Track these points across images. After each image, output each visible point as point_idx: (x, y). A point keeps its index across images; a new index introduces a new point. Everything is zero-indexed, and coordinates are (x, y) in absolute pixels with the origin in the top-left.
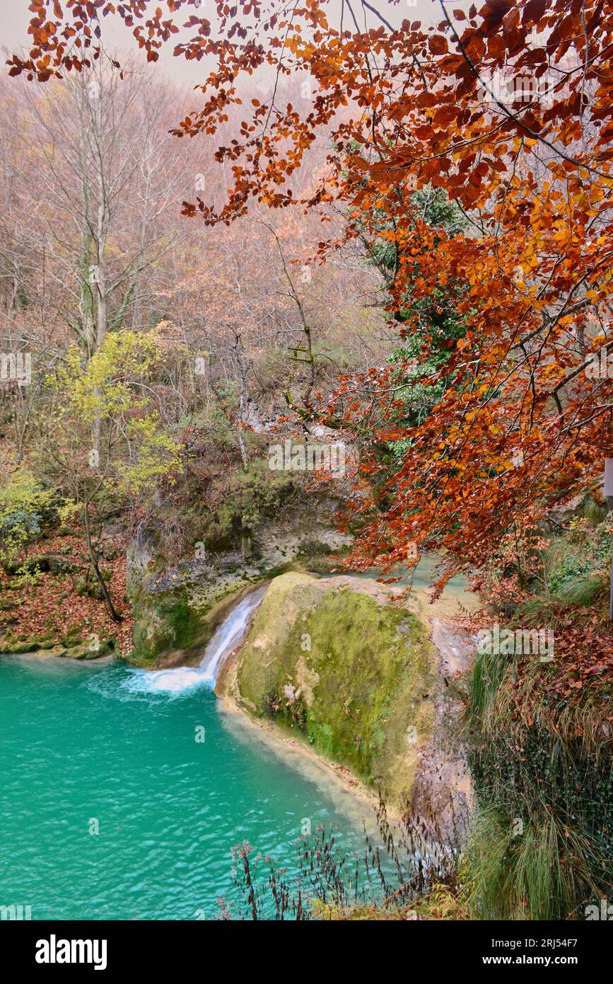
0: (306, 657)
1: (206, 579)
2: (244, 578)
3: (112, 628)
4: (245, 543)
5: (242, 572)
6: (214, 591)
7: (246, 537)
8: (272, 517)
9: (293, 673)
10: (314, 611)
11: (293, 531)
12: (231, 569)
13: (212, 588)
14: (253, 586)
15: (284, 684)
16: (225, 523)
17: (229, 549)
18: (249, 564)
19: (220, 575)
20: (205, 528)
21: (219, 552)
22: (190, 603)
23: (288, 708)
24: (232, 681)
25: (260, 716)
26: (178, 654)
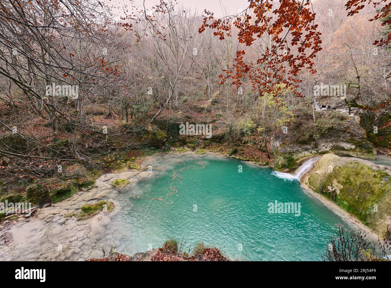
0: (337, 180)
1: (299, 151)
2: (311, 153)
3: (267, 160)
4: (313, 143)
5: (310, 151)
6: (300, 155)
7: (313, 141)
8: (323, 136)
9: (332, 183)
10: (342, 167)
11: (330, 142)
12: (307, 150)
13: (300, 154)
14: (314, 156)
15: (328, 185)
16: (307, 136)
17: (307, 144)
18: (313, 149)
19: (303, 151)
20: (300, 137)
21: (303, 144)
22: (293, 157)
23: (329, 193)
24: (306, 180)
25: (318, 192)
26: (287, 170)
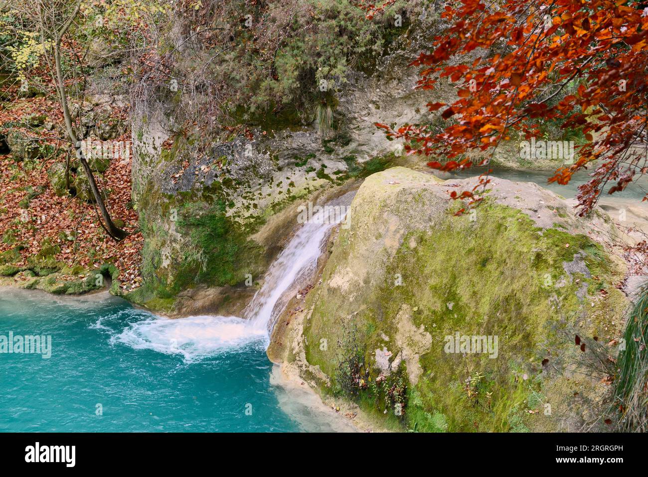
0: (412, 306)
1: (257, 174)
2: (321, 175)
3: (109, 248)
4: (322, 115)
5: (317, 165)
6: (269, 194)
7: (324, 105)
8: (369, 72)
9: (391, 330)
10: (430, 233)
11: (406, 98)
12: (299, 158)
13: (266, 190)
14: (336, 189)
15: (376, 346)
16: (288, 81)
17: (296, 124)
18: (330, 151)
19: (280, 169)
20: (255, 87)
21: (278, 130)
22: (230, 212)
23: (379, 384)
24: (295, 339)
25: (336, 395)
26: (211, 293)
